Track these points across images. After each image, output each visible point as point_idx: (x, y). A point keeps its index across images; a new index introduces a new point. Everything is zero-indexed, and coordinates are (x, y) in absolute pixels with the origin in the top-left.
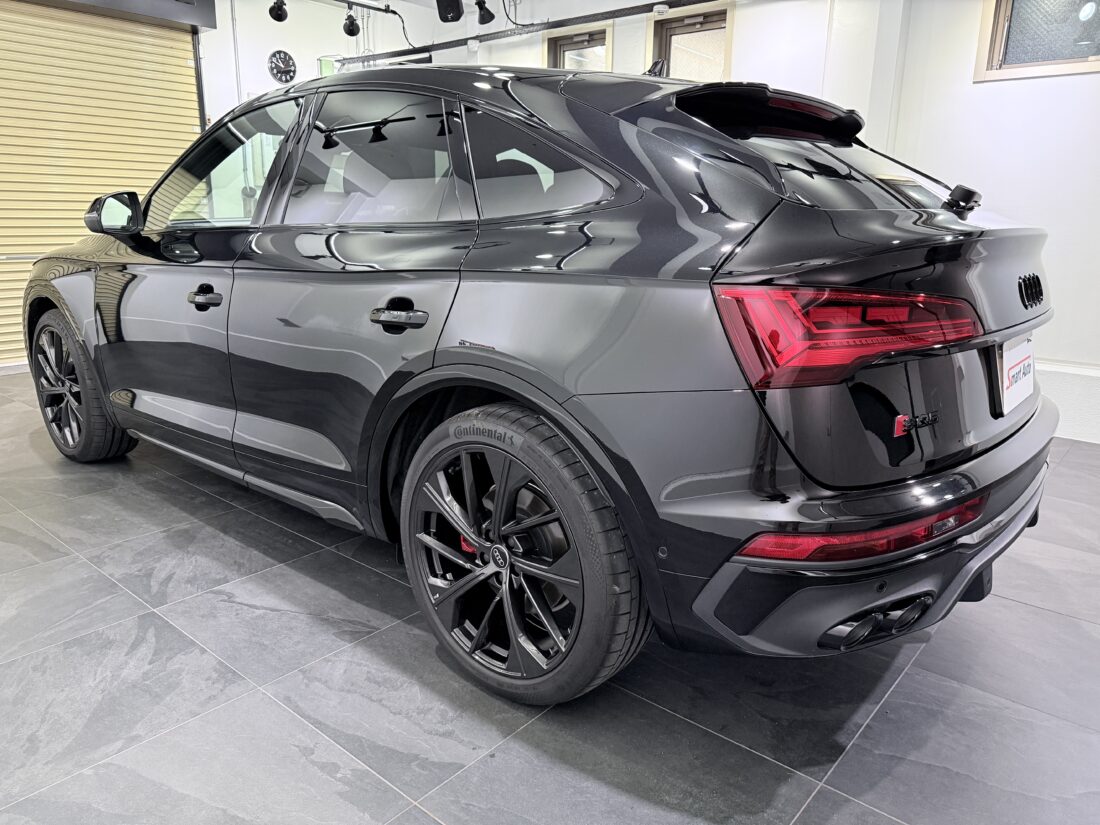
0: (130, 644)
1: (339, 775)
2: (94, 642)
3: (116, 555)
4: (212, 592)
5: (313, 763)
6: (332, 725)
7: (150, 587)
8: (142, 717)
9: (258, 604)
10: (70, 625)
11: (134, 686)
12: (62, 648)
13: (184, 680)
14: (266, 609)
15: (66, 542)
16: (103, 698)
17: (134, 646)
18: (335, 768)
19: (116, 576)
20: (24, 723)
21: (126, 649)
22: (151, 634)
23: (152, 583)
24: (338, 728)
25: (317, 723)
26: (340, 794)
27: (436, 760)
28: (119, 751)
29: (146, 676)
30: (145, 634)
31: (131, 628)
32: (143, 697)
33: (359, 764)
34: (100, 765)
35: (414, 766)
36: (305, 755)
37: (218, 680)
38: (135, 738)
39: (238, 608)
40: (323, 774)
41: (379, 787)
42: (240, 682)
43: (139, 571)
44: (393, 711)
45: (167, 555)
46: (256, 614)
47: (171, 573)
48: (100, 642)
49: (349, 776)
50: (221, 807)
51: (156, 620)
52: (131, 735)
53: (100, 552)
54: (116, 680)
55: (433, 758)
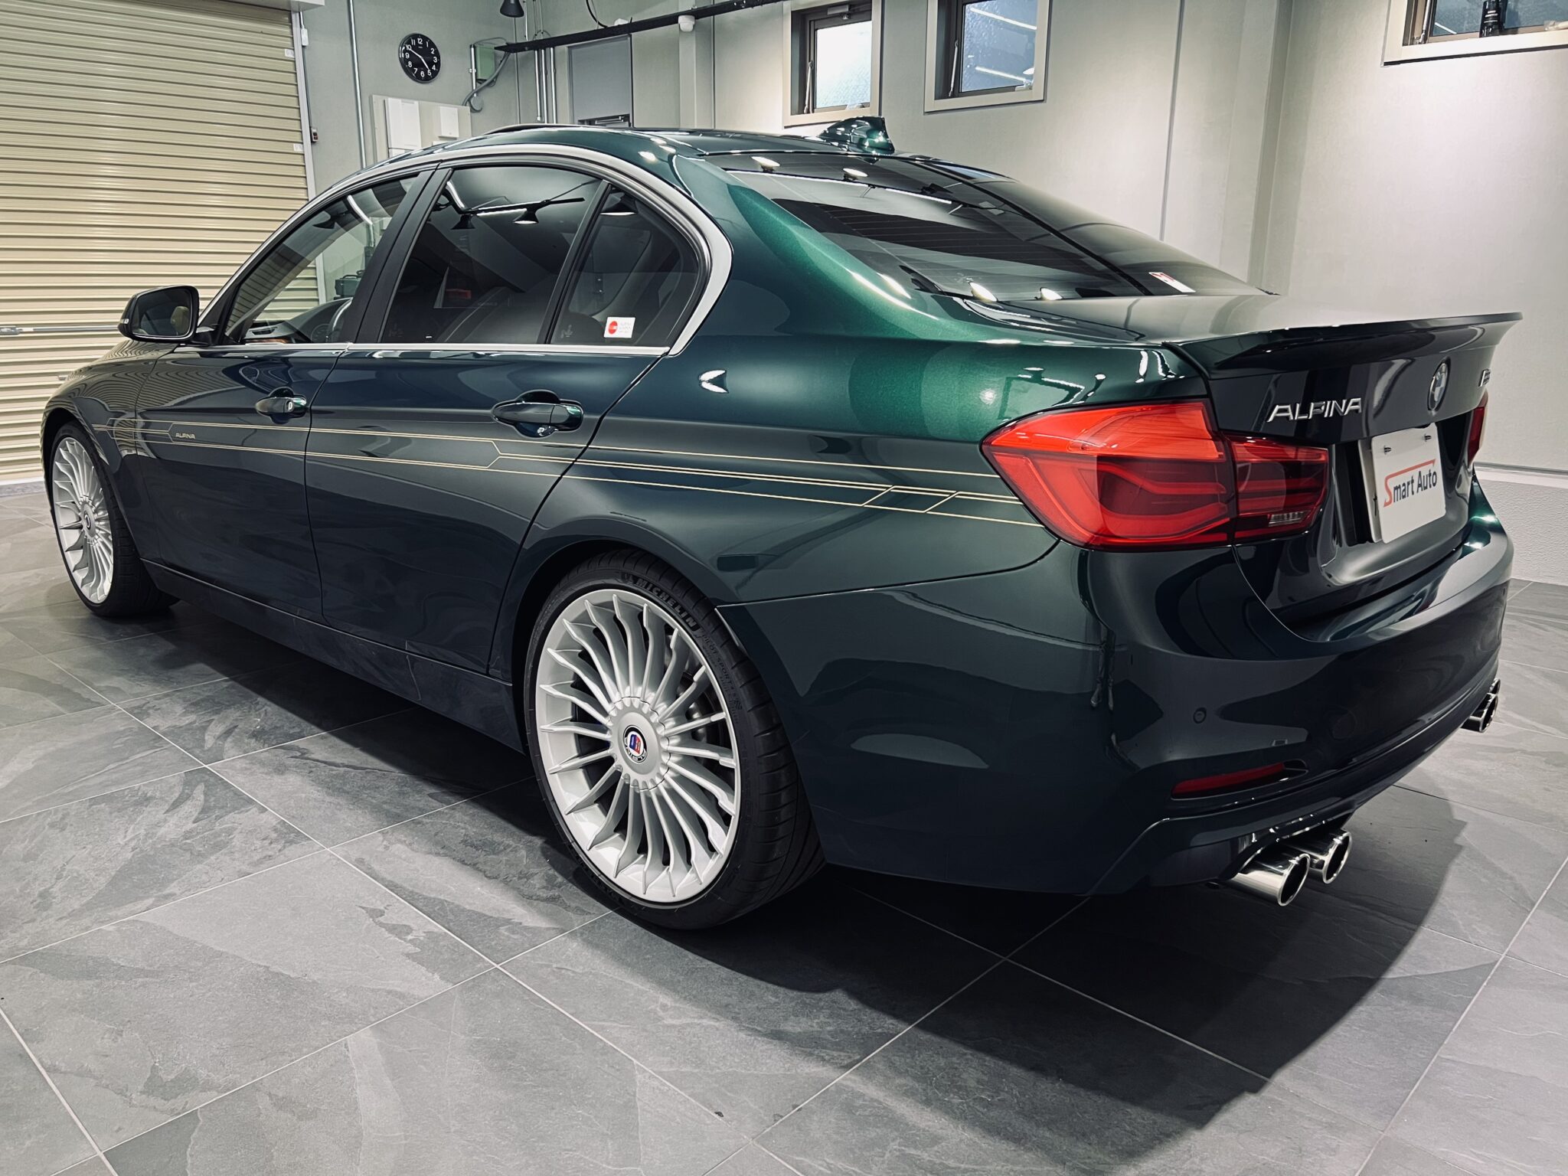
0: (172, 802)
1: (410, 937)
2: (127, 798)
3: (164, 706)
4: (281, 747)
5: (381, 925)
6: (411, 889)
7: (203, 741)
8: (180, 876)
9: (338, 761)
10: (98, 780)
11: (173, 845)
12: (88, 804)
13: (235, 840)
14: (348, 766)
15: (100, 692)
16: (133, 856)
17: (176, 805)
18: (409, 930)
19: (161, 729)
20: (35, 879)
21: (167, 807)
22: (199, 792)
23: (206, 738)
24: (416, 891)
25: (393, 887)
26: (408, 955)
27: (532, 925)
28: (148, 909)
29: (188, 835)
30: (192, 792)
31: (175, 785)
32: (183, 856)
33: (437, 927)
34: (124, 922)
35: (503, 930)
36: (371, 917)
37: (277, 840)
38: (167, 897)
39: (312, 765)
40: (390, 935)
41: (456, 949)
42: (303, 843)
43: (191, 723)
44: (489, 875)
45: (228, 707)
46: (334, 772)
47: (232, 726)
48: (135, 798)
49: (422, 938)
50: (264, 964)
51: (207, 777)
52: (164, 893)
53: (144, 702)
54: (151, 838)
55: (528, 923)
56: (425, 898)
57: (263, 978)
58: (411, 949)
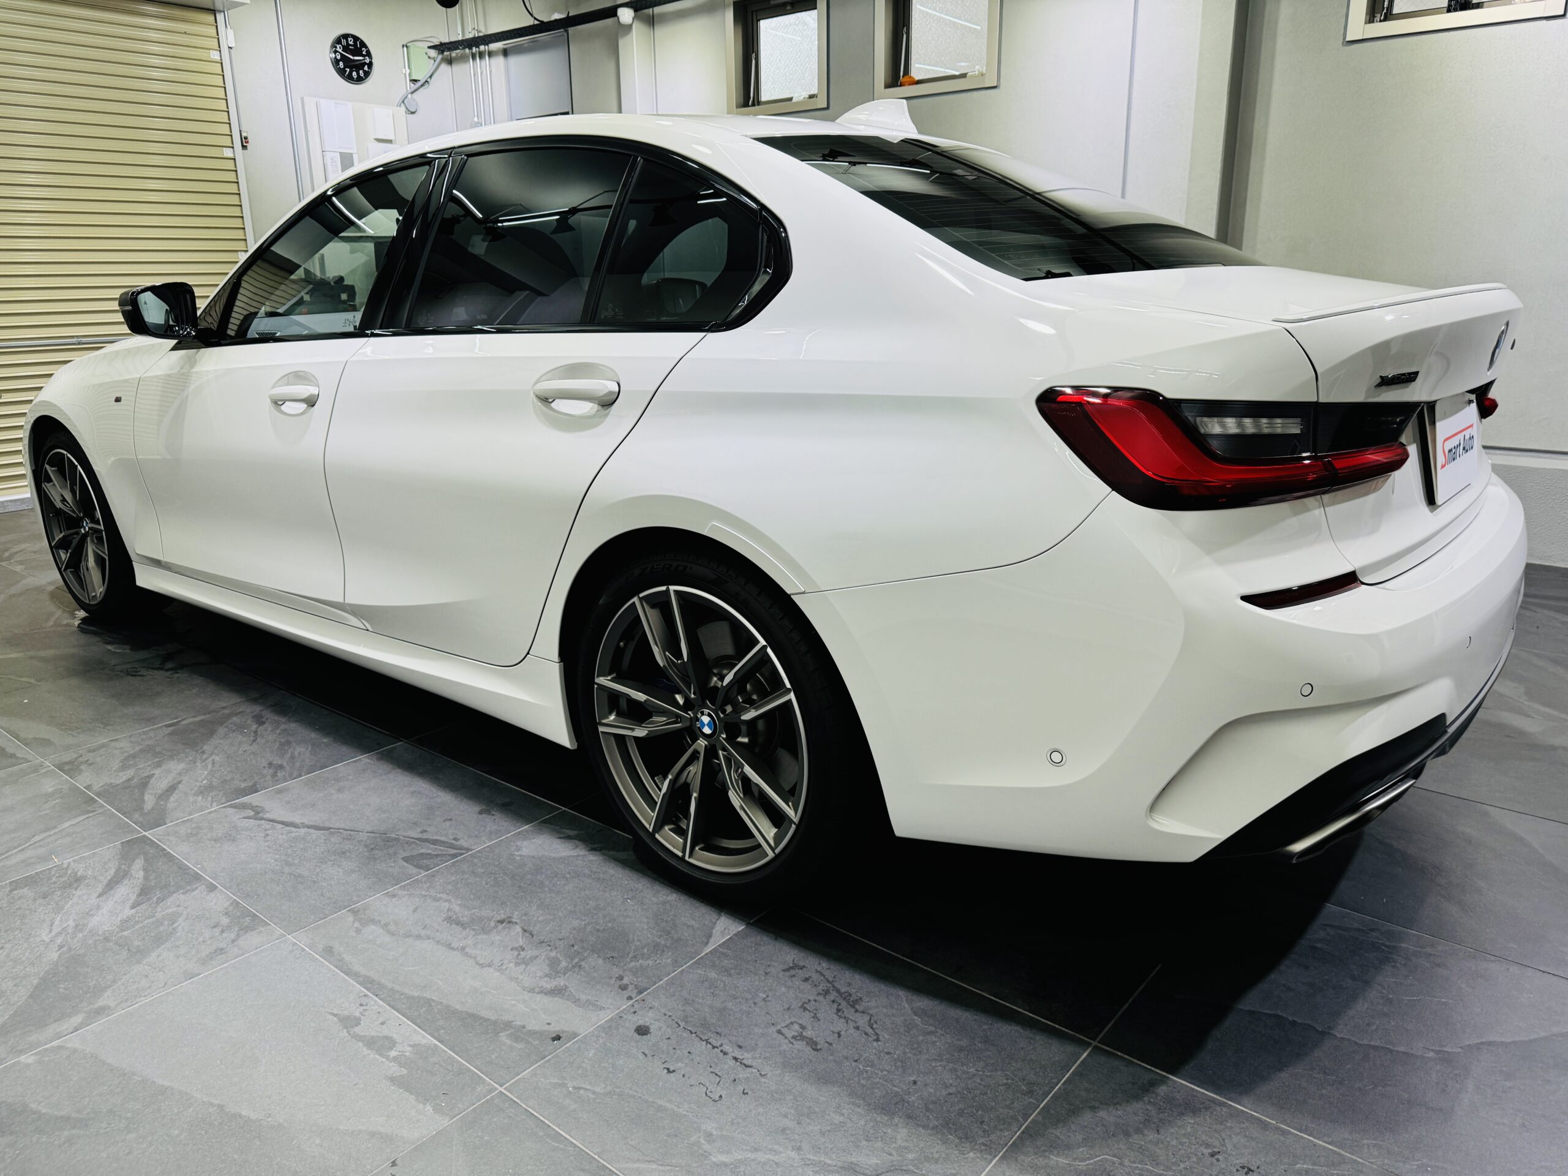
0: (106, 882)
1: (393, 1053)
2: (54, 879)
3: (98, 759)
4: (231, 806)
5: (359, 1038)
6: (390, 985)
7: (143, 801)
8: (114, 981)
9: (297, 820)
10: (21, 857)
11: (107, 939)
12: (8, 889)
13: (180, 929)
14: (308, 827)
15: (26, 745)
16: (59, 957)
17: (112, 885)
18: (391, 1043)
19: (95, 788)
21: (100, 889)
22: (139, 863)
23: (146, 798)
24: (397, 988)
25: (368, 983)
26: (392, 1079)
27: (537, 1028)
28: (76, 1030)
29: (125, 924)
30: (129, 867)
31: (109, 859)
32: (118, 954)
33: (424, 1037)
34: (46, 1050)
35: (503, 1037)
36: (346, 1027)
37: (229, 927)
38: (101, 1011)
39: (268, 827)
40: (369, 1052)
41: (450, 1067)
42: (261, 929)
43: (129, 780)
44: (481, 962)
45: (171, 757)
46: (293, 835)
47: (175, 782)
48: (62, 879)
49: (407, 1054)
50: (217, 1102)
51: (148, 848)
52: (96, 1006)
53: (75, 756)
54: (81, 931)
55: (533, 1025)
56: (408, 998)
57: (216, 1123)
58: (395, 1069)
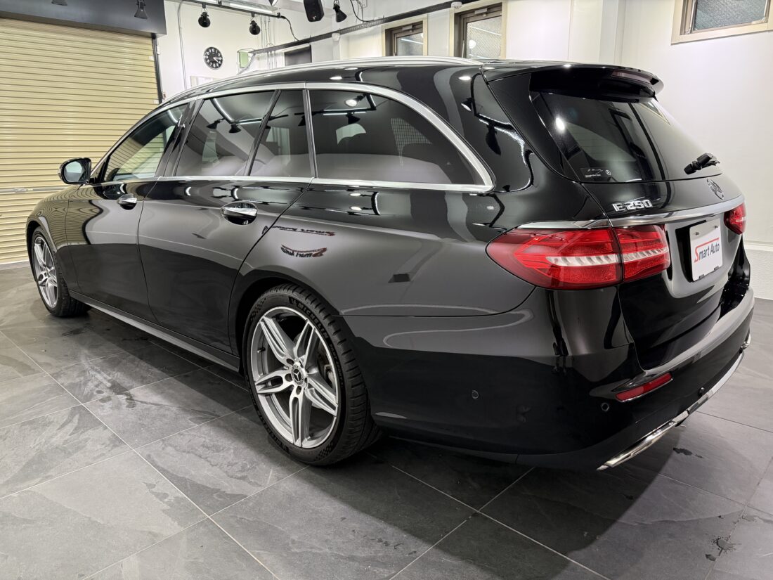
0: (61, 424)
2: (40, 422)
3: (69, 372)
4: (121, 394)
5: (153, 493)
6: (171, 472)
7: (84, 390)
8: (56, 465)
9: (148, 400)
10: (29, 412)
11: (57, 448)
12: (20, 426)
13: (88, 445)
14: (152, 404)
15: (40, 365)
16: (36, 454)
17: (63, 426)
18: (166, 495)
19: (65, 385)
21: (58, 427)
22: (77, 416)
24: (174, 473)
25: (163, 471)
26: (164, 511)
27: (230, 493)
28: (36, 484)
29: (66, 442)
30: (73, 418)
31: (65, 415)
32: (60, 454)
33: (181, 494)
34: (22, 491)
35: (215, 496)
36: (149, 488)
37: (109, 445)
39: (135, 403)
40: (156, 499)
41: (189, 507)
42: (122, 446)
44: (213, 464)
46: (145, 407)
48: (44, 422)
49: (172, 501)
50: (88, 516)
51: (82, 410)
52: (46, 475)
53: (60, 370)
54: (47, 444)
55: (229, 491)
56: (178, 477)
57: (86, 524)
58: (166, 507)
